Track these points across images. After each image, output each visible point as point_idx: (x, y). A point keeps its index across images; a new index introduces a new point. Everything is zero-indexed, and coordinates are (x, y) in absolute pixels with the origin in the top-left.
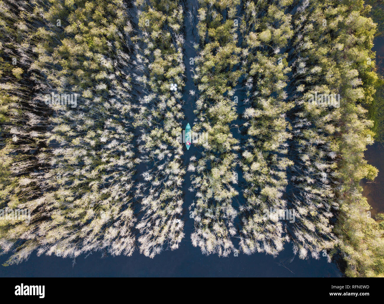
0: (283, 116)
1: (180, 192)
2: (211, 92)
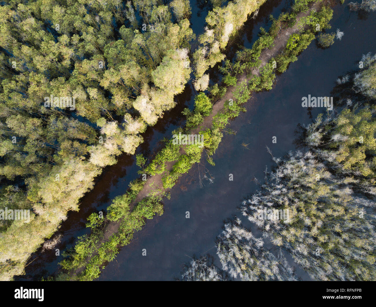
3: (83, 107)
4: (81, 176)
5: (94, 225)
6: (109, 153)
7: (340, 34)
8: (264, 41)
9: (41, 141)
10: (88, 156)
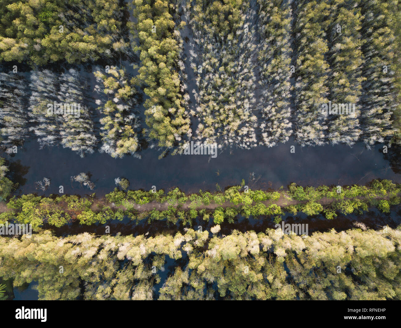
0: (360, 48)
1: (288, 103)
2: (311, 34)
3: (282, 276)
4: (317, 245)
5: (332, 213)
6: (292, 241)
7: (117, 181)
8: (157, 216)
9: (318, 281)
10: (304, 250)
